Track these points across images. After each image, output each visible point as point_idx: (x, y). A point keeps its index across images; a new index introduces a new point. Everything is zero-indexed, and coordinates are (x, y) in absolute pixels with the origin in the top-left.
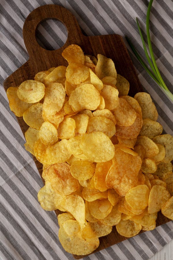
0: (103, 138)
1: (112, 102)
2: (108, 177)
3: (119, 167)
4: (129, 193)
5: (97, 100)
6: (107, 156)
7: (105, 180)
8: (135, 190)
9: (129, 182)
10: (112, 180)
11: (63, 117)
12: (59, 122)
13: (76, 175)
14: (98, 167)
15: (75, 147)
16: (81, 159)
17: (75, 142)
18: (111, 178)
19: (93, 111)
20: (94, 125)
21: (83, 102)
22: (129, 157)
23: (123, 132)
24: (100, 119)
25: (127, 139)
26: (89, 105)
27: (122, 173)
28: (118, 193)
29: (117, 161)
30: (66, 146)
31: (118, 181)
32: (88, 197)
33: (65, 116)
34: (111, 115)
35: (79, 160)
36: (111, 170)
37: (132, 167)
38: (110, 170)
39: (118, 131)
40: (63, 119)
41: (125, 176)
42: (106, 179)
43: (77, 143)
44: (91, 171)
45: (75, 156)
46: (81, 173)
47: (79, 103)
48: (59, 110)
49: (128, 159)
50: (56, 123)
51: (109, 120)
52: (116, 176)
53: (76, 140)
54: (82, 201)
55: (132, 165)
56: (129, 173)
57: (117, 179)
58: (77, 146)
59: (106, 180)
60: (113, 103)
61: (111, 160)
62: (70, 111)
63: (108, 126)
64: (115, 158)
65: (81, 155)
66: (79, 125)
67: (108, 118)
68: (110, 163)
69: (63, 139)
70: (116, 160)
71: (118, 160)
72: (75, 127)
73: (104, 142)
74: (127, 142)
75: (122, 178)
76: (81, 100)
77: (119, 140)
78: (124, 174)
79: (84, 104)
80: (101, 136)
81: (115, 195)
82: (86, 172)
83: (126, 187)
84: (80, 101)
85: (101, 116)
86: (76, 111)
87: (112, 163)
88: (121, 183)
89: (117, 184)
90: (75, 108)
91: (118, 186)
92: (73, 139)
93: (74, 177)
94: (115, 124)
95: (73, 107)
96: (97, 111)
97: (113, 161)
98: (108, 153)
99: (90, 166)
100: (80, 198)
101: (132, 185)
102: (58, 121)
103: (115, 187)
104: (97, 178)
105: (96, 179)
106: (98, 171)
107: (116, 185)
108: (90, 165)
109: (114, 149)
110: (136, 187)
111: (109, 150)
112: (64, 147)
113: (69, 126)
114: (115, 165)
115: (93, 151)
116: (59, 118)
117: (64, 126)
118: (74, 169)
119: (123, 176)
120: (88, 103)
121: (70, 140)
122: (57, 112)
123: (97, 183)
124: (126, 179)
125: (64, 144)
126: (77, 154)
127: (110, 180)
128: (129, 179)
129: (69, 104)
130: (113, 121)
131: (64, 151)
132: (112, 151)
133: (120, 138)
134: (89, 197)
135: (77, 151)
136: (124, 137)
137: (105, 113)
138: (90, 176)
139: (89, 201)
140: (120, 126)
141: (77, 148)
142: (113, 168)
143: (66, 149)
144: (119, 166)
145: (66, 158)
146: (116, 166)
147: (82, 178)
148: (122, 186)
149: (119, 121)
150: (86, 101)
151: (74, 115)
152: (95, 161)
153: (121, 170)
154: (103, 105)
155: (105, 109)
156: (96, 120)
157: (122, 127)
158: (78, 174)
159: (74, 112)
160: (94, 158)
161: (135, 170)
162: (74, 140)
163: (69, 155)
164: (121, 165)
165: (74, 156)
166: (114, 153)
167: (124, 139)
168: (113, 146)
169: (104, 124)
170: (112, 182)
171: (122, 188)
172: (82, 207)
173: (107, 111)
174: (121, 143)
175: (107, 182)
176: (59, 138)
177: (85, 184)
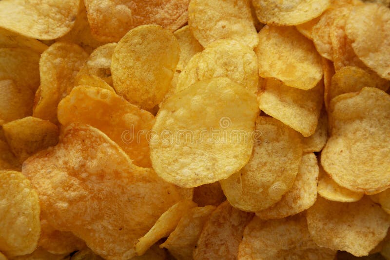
0: (229, 160)
1: (331, 226)
2: (100, 137)
3: (119, 182)
4: (27, 190)
5: (352, 178)
6: (167, 155)
7: (93, 126)
8: (29, 211)
9: (63, 199)
10: (88, 148)
11: (329, 58)
12: (316, 41)
13: (136, 40)
14: (140, 116)
15: (225, 64)
16: (179, 72)
17: (240, 68)
18: (93, 147)
19: (318, 155)
20: (277, 145)
21: (359, 134)
22: (139, 224)
23: (226, 233)
24: (290, 172)
25: (198, 236)
26: (343, 149)
27: (96, 187)
28: (37, 155)
29: (140, 184)
30: (238, 39)
31: (76, 166)
32: (56, 58)
33: (330, 63)
34: (291, 208)
35: (179, 66)
36: (121, 155)
37: (105, 223)
38: (121, 150)
39: (235, 215)
40: (325, 55)
41: (86, 193)
42: (96, 130)
43: (237, 75)
44: (135, 90)
45: (195, 56)
46: (138, 59)
47: (358, 122)
48: (356, 52)
49: (133, 219)
50: (317, 29)
51: (278, 198)
52: (93, 164)
53: (245, 73)
54: (47, 32)
55: (110, 227)
56: (89, 210)
57: (83, 166)
58: (227, 70)
59: (91, 128)
60: (326, 227)
61: (149, 165)
62: (341, 85)
63: (258, 189)
64: (152, 179)
65: (193, 76)
66: (288, 99)
67: (284, 197)
68: (141, 157)
69: (260, 39)
70: (145, 180)
71: (143, 189)
72: (287, 84)
73: (214, 159)
74: (191, 232)
75: (83, 180)
76: (365, 130)
77: (205, 210)
78: (91, 191)
79: (350, 135)
80: (236, 157)
81: (36, 141)
82: (137, 75)
83: (50, 186)
84: (365, 124)
85: (298, 175)
86: (335, 103)
87: (139, 164)
88: (66, 173)
89: (67, 158)
90: (346, 103)
91: (61, 162)
92: (253, 65)
93: (130, 33)
94: (259, 212)
95: (351, 97)
96: (317, 168)
97: (146, 169)
98: (176, 161)
99: (151, 95)
100: (60, 31)
101: (50, 205)
102: (323, 37)
103: (60, 152)
104: (107, 101)
105: (104, 96)
106: (127, 112)
107: (65, 156)
108: (154, 96)
109: (181, 185)
110: (37, 217)
111: (183, 166)
112: (236, 33)
113: (294, 67)
114: (129, 173)
115: (197, 116)
116: (330, 43)
117: (299, 53)
118: (154, 40)
119: (86, 188)
120: (349, 148)
121: (250, 56)
122: (353, 41)
123: (92, 96)
124: (72, 194)
125: (245, 35)
126: (202, 65)
127: (87, 142)
128: (71, 202)
129: (366, 88)
130: (270, 209)
131: (224, 27)
132: (178, 177)
133: (210, 214)
134: (58, 60)
135: (210, 66)
136: (209, 228)
137: (302, 191)
138: (119, 83)
139: (44, 55)
140: (247, 228)
141: (220, 71)
142: (124, 161)
143: (227, 36)
144: (123, 184)
145: (199, 28)
146: (125, 174)
147: (121, 55)
148: (56, 171)
149: (261, 229)
150: (358, 144)
151: (326, 94)
152: (162, 114)
153: (107, 186)
154: (329, 195)
155: (318, 194)
156: (290, 155)
157: (242, 232)
158: (138, 46)
159: (334, 97)
160: (173, 112)
161: (92, 230)
162: (248, 68)
163: (207, 38)
164: (123, 193)
165: (198, 54)
166: (169, 179)
167: (202, 226)
168: (192, 185)
169: (268, 177)
170: (79, 147)
171: (50, 173)
172: (30, 28)
173: (307, 200)
174: (193, 214)
175: (85, 130)
176: (267, 27)
177: (99, 60)
